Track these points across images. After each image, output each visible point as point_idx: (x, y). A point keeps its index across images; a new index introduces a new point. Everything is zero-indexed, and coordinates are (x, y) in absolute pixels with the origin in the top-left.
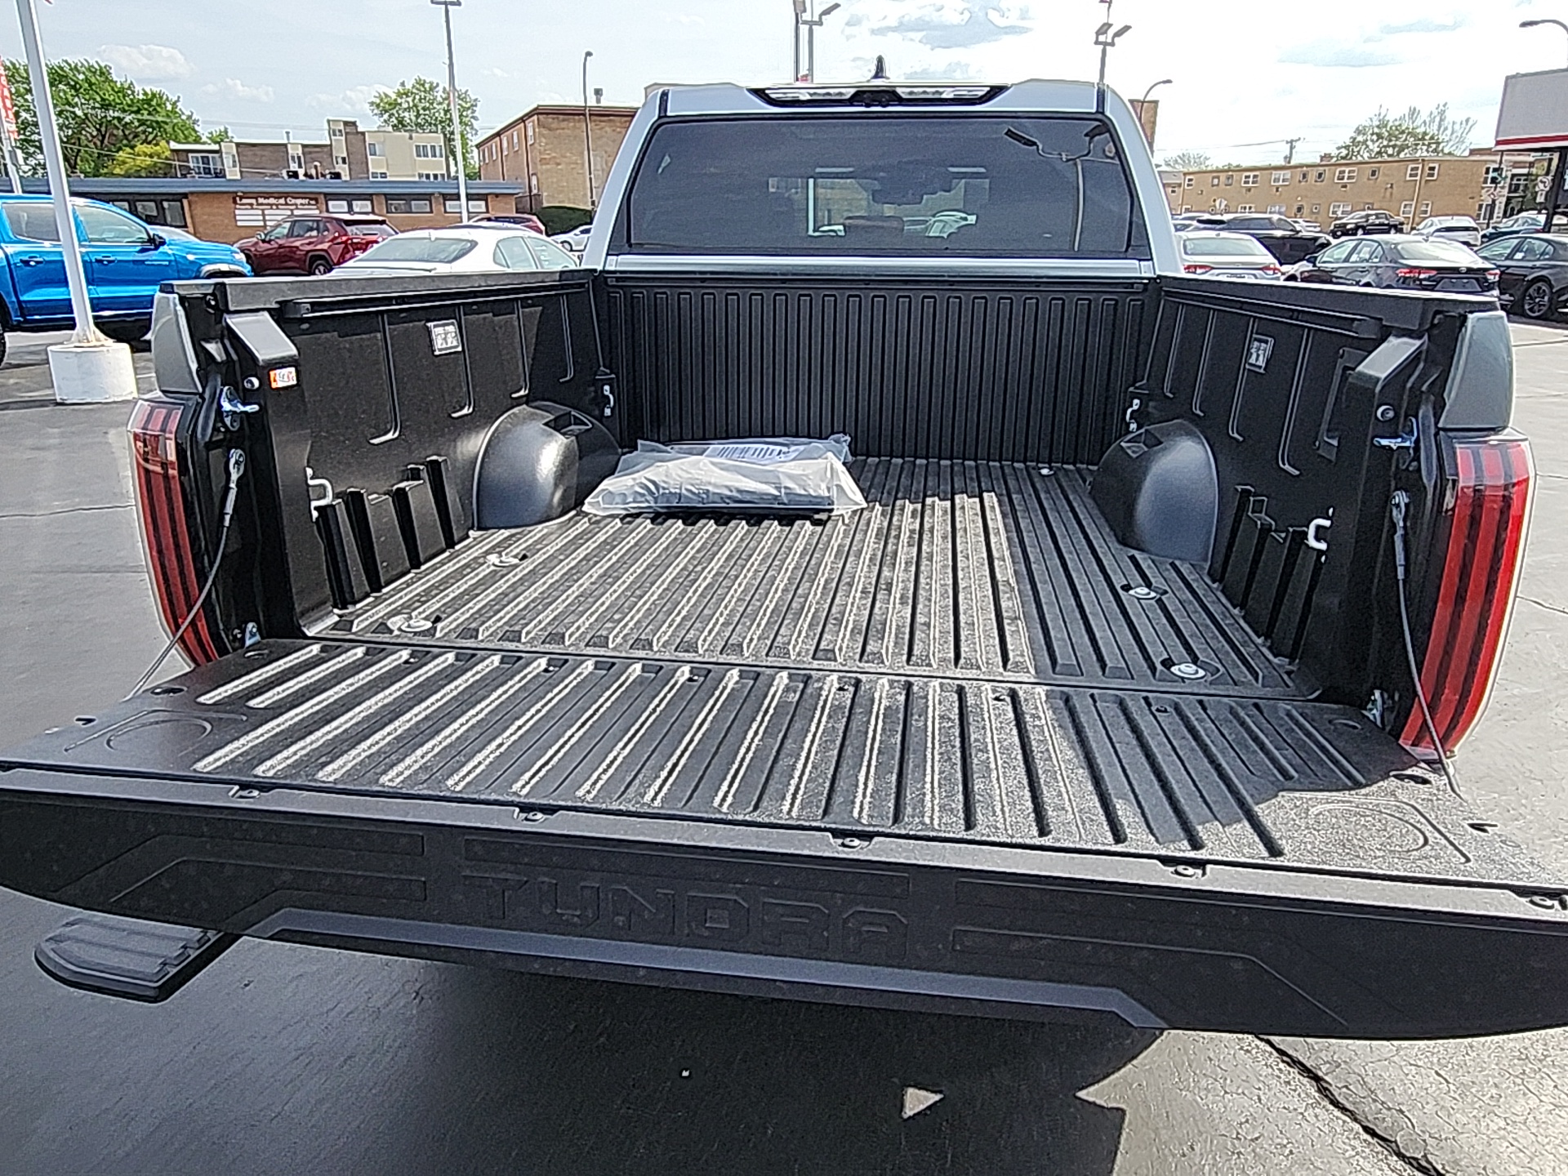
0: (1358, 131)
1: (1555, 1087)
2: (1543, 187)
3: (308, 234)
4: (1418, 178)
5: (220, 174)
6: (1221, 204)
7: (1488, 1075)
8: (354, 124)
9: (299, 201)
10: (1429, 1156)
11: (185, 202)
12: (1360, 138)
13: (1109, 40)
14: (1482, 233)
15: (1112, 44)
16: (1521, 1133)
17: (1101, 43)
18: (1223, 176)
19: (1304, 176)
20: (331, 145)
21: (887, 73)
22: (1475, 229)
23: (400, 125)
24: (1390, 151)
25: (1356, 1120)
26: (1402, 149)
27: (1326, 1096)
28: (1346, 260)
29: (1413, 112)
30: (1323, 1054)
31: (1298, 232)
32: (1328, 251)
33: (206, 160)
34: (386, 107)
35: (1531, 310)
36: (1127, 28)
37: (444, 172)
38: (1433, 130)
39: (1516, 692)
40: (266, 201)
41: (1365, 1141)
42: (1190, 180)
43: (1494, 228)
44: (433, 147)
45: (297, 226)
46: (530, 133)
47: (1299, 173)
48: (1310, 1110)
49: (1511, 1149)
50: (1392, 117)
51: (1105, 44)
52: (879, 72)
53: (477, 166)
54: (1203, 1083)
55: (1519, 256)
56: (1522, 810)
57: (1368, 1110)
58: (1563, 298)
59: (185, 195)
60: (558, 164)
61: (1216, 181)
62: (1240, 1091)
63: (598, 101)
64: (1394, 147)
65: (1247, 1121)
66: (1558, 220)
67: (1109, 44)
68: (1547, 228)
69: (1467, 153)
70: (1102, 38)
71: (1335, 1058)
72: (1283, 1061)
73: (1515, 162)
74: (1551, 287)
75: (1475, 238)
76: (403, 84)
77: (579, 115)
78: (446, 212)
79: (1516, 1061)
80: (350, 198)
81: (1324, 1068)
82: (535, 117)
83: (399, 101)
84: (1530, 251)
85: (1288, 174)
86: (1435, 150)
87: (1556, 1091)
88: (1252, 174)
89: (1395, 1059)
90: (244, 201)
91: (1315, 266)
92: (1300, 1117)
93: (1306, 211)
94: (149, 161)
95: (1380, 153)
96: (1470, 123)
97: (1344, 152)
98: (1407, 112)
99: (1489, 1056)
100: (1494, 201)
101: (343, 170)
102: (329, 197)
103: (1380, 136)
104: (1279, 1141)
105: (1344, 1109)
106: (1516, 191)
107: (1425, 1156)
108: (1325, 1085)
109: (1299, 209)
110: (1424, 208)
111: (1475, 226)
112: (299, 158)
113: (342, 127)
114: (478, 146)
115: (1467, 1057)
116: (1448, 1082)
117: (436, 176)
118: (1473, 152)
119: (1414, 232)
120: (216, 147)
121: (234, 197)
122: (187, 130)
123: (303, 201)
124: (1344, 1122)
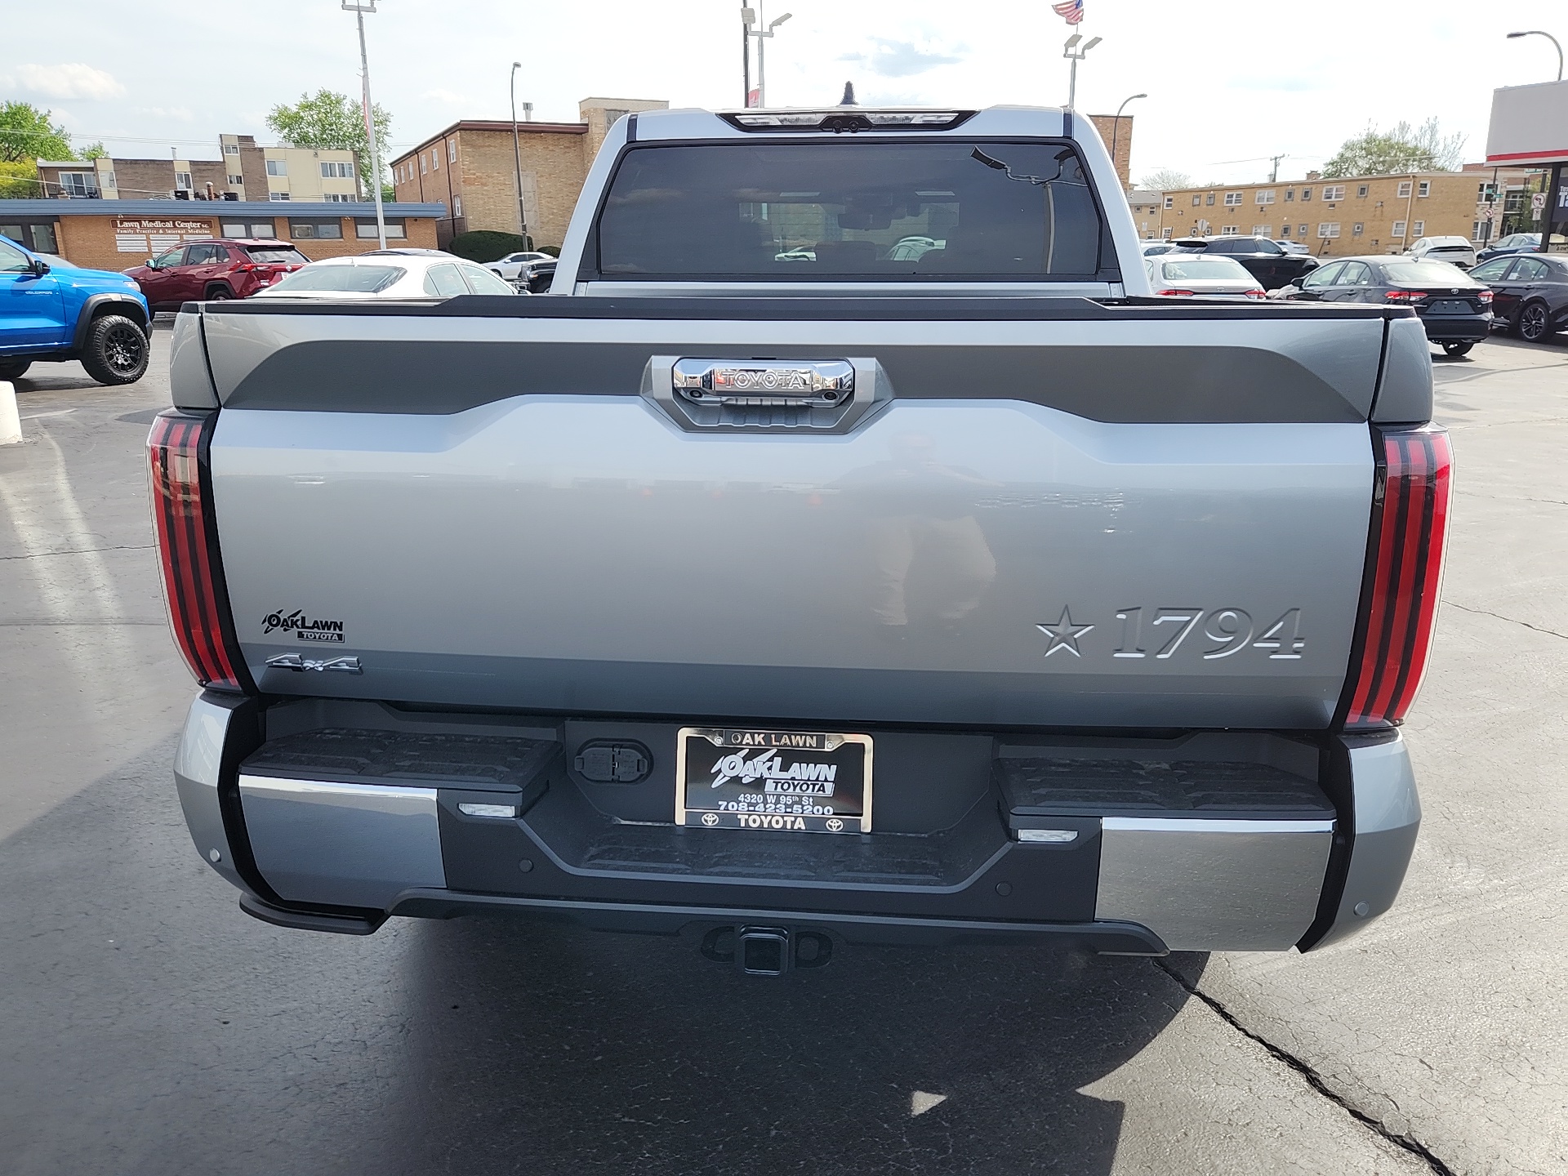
0: (1347, 147)
1: (1533, 1068)
2: (1538, 204)
3: (206, 262)
4: (1410, 196)
5: (94, 194)
6: (1203, 225)
7: (1469, 1061)
8: (249, 139)
9: (189, 225)
10: (1413, 1134)
11: (57, 225)
12: (1349, 154)
13: (1079, 53)
14: (1477, 254)
15: (1083, 57)
16: (1499, 1109)
17: (1070, 56)
18: (1204, 196)
19: (1290, 194)
20: (224, 162)
21: (856, 99)
22: (1470, 249)
23: (303, 141)
24: (1380, 168)
25: (1343, 1105)
26: (1392, 166)
27: (1315, 1086)
28: (1334, 282)
29: (1404, 128)
30: (1311, 1048)
31: (1285, 253)
32: (1316, 273)
33: (78, 179)
34: (286, 121)
35: (1527, 332)
36: (1097, 40)
37: (355, 193)
38: (1424, 143)
39: (1503, 710)
40: (151, 225)
41: (1352, 1123)
42: (1169, 200)
43: (1491, 247)
44: (342, 166)
45: (193, 252)
46: (452, 151)
47: (1283, 191)
48: (1299, 1098)
49: (1489, 1124)
50: (1381, 133)
51: (1075, 57)
52: (848, 98)
53: (392, 186)
54: (1195, 1077)
55: (1514, 276)
56: (1508, 822)
57: (1355, 1096)
58: (1560, 320)
59: (57, 218)
60: (484, 185)
61: (1197, 201)
62: (1231, 1082)
63: (528, 116)
64: (1383, 162)
65: (1238, 1109)
66: (1556, 238)
67: (1079, 57)
68: (1544, 247)
69: (1460, 170)
70: (1071, 51)
71: (1323, 1050)
72: (1273, 1056)
73: (1509, 179)
74: (1547, 308)
75: (1470, 259)
76: (305, 96)
77: (508, 131)
78: (358, 237)
79: (1496, 1047)
80: (248, 221)
81: (1313, 1061)
82: (458, 133)
83: (302, 114)
84: (1524, 271)
85: (1272, 193)
86: (1427, 168)
87: (1533, 1072)
88: (1235, 193)
89: (1381, 1050)
90: (126, 224)
91: (1301, 289)
92: (1289, 1104)
93: (1293, 231)
94: (11, 180)
95: (1369, 170)
96: (1462, 139)
97: (1331, 169)
98: (1397, 126)
99: (1471, 1044)
100: (1490, 220)
101: (238, 189)
102: (224, 219)
103: (1369, 153)
104: (1270, 1125)
105: (1332, 1097)
106: (1511, 208)
107: (1409, 1134)
108: (1314, 1076)
109: (1286, 230)
110: (1416, 228)
111: (1469, 245)
112: (187, 176)
113: (236, 143)
114: (392, 165)
115: (1450, 1046)
116: (1430, 1068)
117: (344, 198)
118: (1466, 167)
119: (1407, 252)
120: (91, 164)
121: (112, 221)
122: (55, 145)
123: (194, 225)
124: (1332, 1107)
